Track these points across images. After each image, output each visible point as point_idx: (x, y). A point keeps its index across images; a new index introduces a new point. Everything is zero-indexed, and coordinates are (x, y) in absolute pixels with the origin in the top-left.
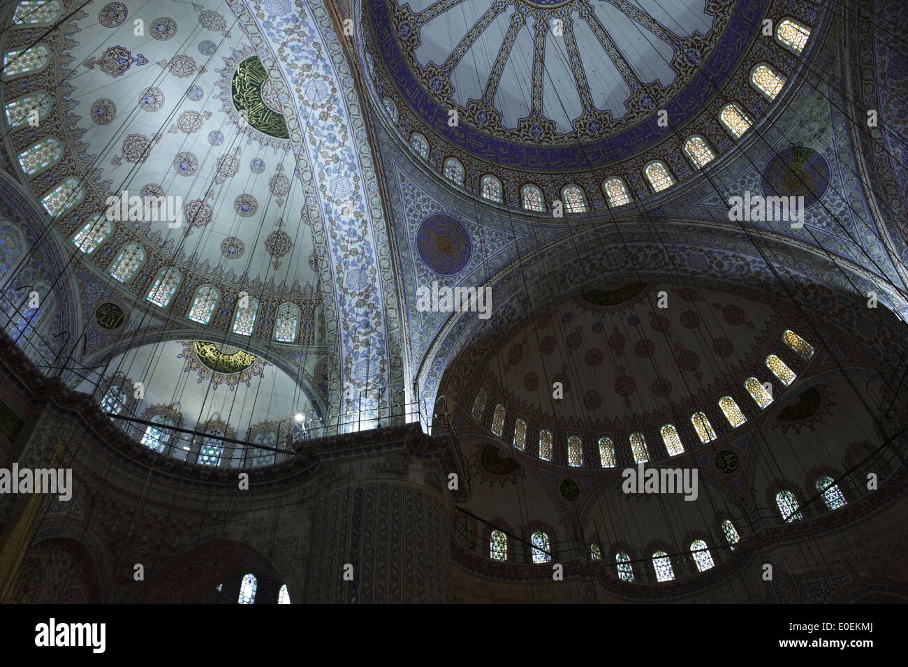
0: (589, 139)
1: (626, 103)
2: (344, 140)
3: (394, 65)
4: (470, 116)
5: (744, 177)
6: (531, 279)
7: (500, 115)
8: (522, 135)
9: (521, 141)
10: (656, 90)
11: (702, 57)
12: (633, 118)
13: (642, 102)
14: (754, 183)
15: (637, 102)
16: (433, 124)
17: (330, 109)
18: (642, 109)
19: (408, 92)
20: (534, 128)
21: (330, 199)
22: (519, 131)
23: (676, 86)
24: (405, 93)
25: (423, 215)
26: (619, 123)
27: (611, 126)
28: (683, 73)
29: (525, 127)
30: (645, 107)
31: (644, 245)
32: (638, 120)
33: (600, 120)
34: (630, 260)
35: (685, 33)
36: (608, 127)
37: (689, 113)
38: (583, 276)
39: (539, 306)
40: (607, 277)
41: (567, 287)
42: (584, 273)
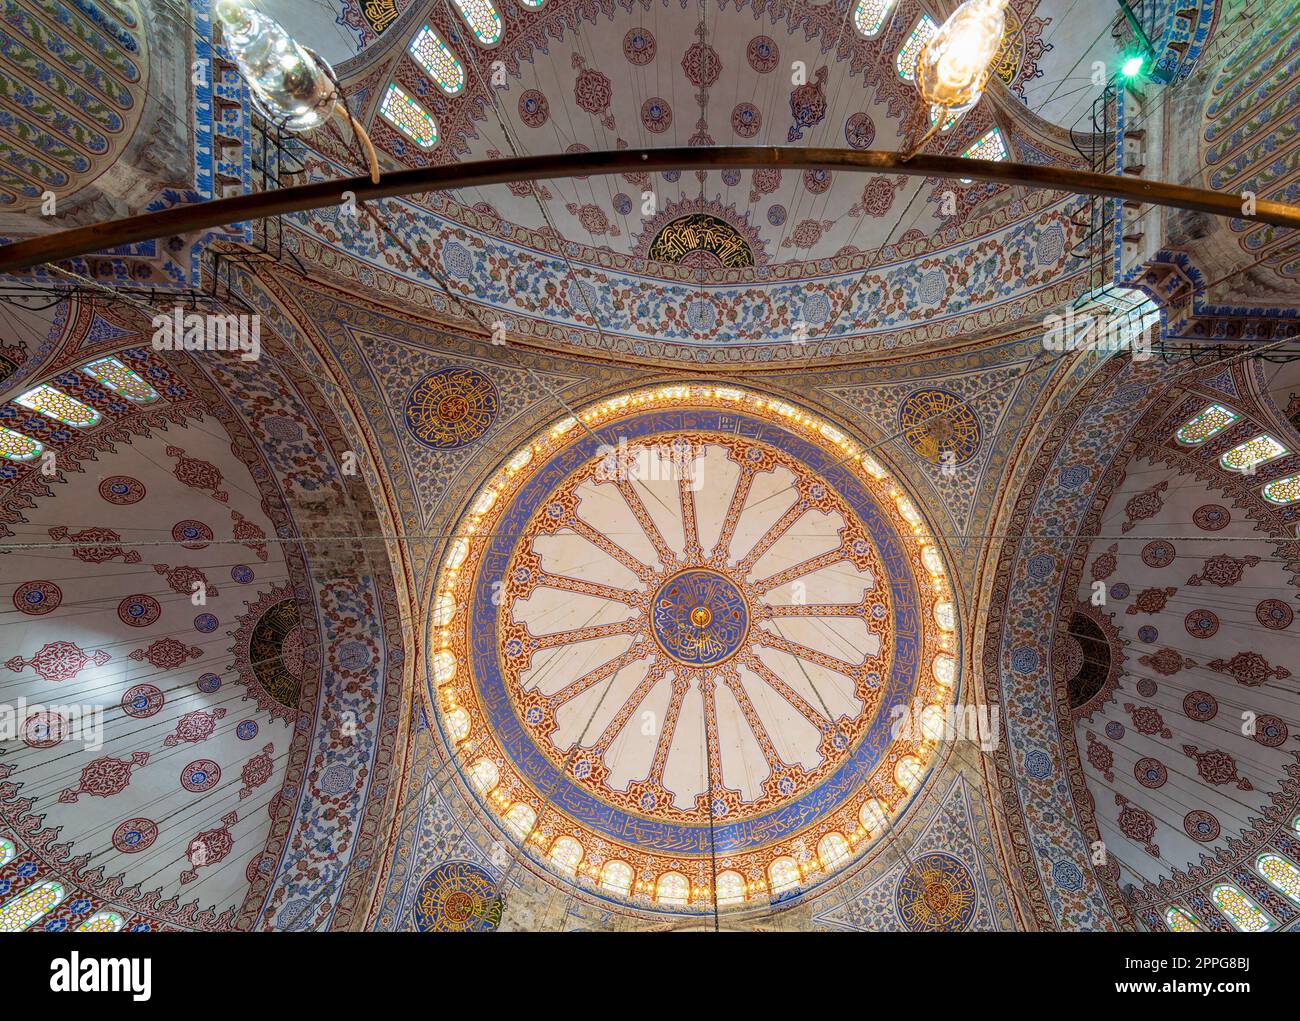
0: (501, 641)
1: (536, 689)
2: (639, 326)
4: (563, 495)
7: (553, 533)
8: (524, 555)
9: (517, 553)
10: (548, 726)
11: (583, 781)
12: (519, 697)
13: (536, 709)
15: (536, 703)
16: (573, 447)
18: (528, 709)
20: (527, 572)
22: (529, 554)
23: (551, 750)
26: (515, 679)
27: (513, 669)
28: (565, 759)
29: (531, 561)
30: (529, 712)
31: (377, 700)
32: (516, 702)
33: (522, 656)
34: (350, 679)
35: (609, 759)
36: (512, 666)
37: (522, 766)
38: (334, 606)
39: (301, 530)
40: (320, 644)
41: (320, 578)
42: (341, 609)
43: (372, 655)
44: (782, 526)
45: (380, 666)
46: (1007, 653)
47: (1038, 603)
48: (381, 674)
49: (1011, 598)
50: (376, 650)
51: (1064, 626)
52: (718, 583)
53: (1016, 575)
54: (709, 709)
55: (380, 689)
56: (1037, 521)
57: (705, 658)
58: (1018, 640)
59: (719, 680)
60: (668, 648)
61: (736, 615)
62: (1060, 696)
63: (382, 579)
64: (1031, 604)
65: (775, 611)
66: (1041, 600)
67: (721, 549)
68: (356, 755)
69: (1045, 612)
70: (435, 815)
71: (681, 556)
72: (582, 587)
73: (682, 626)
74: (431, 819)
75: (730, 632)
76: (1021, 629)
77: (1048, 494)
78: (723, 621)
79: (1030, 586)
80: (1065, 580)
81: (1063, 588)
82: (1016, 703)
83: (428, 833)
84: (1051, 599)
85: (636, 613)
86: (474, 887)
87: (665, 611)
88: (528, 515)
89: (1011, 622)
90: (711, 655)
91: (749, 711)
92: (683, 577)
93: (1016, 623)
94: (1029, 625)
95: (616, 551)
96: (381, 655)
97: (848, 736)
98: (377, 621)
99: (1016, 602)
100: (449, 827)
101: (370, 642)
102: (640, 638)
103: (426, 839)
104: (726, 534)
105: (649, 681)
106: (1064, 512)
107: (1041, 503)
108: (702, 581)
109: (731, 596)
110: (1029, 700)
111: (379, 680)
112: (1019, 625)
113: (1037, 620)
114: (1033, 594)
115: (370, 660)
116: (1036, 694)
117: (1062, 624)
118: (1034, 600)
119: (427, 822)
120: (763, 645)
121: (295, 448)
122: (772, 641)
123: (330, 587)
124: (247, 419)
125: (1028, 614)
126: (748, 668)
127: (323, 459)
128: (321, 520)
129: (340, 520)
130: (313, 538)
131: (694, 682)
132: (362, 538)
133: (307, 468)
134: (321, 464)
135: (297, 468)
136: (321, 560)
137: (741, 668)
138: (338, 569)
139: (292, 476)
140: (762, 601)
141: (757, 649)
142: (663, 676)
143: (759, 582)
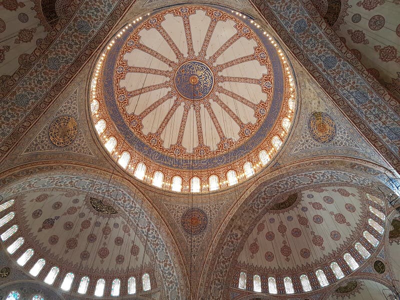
0: (247, 138)
5: (303, 135)
6: (236, 218)
7: (209, 147)
10: (263, 105)
11: (271, 83)
12: (260, 120)
13: (260, 112)
14: (308, 136)
17: (125, 198)
18: (262, 115)
21: (141, 228)
22: (219, 149)
23: (269, 99)
24: (165, 164)
25: (181, 214)
26: (256, 126)
28: (269, 93)
29: (220, 146)
30: (262, 114)
31: (278, 181)
32: (262, 120)
33: (248, 128)
34: (278, 189)
35: (259, 77)
36: (253, 129)
37: (279, 109)
38: (262, 205)
39: (249, 226)
40: (274, 199)
41: (258, 212)
42: (261, 203)
45: (269, 186)
46: (90, 36)
47: (64, 47)
49: (74, 59)
50: (266, 189)
52: (179, 86)
53: (66, 68)
54: (218, 53)
55: (275, 183)
56: (46, 87)
57: (205, 68)
58: (81, 38)
59: (207, 58)
60: (212, 81)
61: (183, 71)
64: (67, 50)
65: (169, 63)
66: (61, 48)
67: (169, 96)
68: (295, 179)
69: (63, 40)
70: (300, 147)
71: (183, 104)
72: (217, 124)
73: (202, 83)
74: (302, 148)
75: (190, 67)
76: (77, 42)
78: (188, 73)
79: (63, 58)
80: (47, 49)
81: (49, 45)
83: (306, 147)
84: (57, 45)
85: (211, 101)
86: (314, 125)
87: (202, 92)
88: (209, 160)
89: (80, 48)
91: (207, 41)
92: (188, 97)
93: (77, 46)
94: (73, 41)
98: (258, 194)
99: (73, 56)
100: (301, 141)
101: (265, 191)
102: (217, 93)
103: (308, 147)
104: (163, 100)
106: (33, 84)
107: (41, 95)
108: (183, 91)
109: (179, 78)
110: (93, 13)
111: (272, 184)
112: (77, 44)
113: (68, 40)
114: (63, 53)
116: (88, 12)
117: (59, 29)
118: (65, 50)
119: (303, 149)
120: (183, 55)
121: (230, 246)
122: (178, 54)
123: (258, 209)
124: (231, 259)
125: (71, 46)
126: (194, 52)
127: (227, 240)
128: (243, 225)
129: (239, 223)
130: (248, 222)
131: (215, 65)
132: (239, 215)
133: (233, 240)
134: (229, 238)
135: (235, 241)
136: (253, 216)
137: (197, 54)
138: (252, 212)
139: (237, 240)
140: (170, 69)
141: (186, 55)
142: (222, 76)
143: (166, 76)
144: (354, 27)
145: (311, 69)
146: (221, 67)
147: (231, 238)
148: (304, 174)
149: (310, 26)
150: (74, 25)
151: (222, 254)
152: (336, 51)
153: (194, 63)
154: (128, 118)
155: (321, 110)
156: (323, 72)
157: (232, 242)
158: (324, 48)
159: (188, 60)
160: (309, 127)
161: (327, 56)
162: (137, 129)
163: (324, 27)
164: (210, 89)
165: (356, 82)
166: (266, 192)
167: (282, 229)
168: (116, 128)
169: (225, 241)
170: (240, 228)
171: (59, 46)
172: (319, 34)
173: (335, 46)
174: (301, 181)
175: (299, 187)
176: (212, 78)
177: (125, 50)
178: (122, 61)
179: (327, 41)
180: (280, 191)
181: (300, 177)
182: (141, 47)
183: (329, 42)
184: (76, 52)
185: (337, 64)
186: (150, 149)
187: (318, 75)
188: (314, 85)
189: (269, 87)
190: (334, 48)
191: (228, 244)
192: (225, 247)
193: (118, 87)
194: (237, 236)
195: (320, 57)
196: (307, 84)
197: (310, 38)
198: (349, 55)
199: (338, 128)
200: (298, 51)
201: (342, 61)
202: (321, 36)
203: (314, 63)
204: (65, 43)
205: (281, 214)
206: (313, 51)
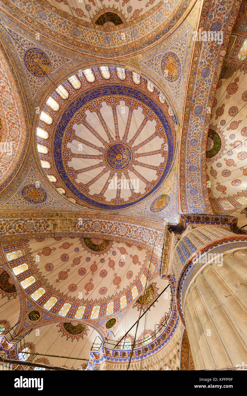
0: (114, 204)
1: (129, 198)
3: (57, 159)
7: (89, 191)
9: (92, 198)
10: (139, 195)
14: (148, 206)
15: (133, 198)
19: (59, 168)
20: (98, 197)
22: (93, 196)
23: (144, 194)
24: (57, 168)
26: (125, 202)
27: (122, 202)
28: (147, 191)
29: (96, 196)
31: (107, 221)
32: (130, 202)
33: (120, 200)
34: (102, 228)
35: (150, 180)
38: (84, 229)
39: (62, 232)
40: (94, 234)
41: (76, 231)
42: (84, 227)
43: (97, 222)
44: (92, 130)
45: (100, 220)
46: (105, 46)
48: (102, 220)
49: (87, 43)
50: (96, 221)
51: (97, 27)
52: (110, 151)
53: (79, 40)
54: (143, 155)
55: (105, 221)
56: (60, 31)
57: (130, 157)
58: (101, 42)
59: (136, 152)
60: (126, 166)
61: (119, 147)
62: (118, 28)
63: (76, 216)
64: (89, 37)
65: (117, 135)
66: (88, 33)
67: (100, 149)
68: (119, 226)
69: (92, 32)
71: (101, 161)
72: (106, 186)
73: (121, 162)
74: (139, 211)
75: (124, 149)
76: (97, 41)
77: (50, 25)
78: (120, 151)
79: (83, 36)
80: (82, 25)
81: (84, 25)
82: (118, 43)
84: (88, 30)
85: (116, 174)
86: (157, 201)
87: (116, 166)
88: (82, 194)
89: (95, 44)
90: (129, 154)
91: (144, 143)
92: (108, 161)
93: (95, 42)
94: (96, 38)
95: (98, 177)
96: (97, 220)
97: (147, 111)
98: (88, 219)
101: (94, 222)
104: (95, 147)
105: (134, 171)
106: (57, 21)
107: (53, 28)
108: (109, 156)
109: (114, 148)
110: (118, 38)
111: (103, 220)
112: (96, 41)
113: (95, 35)
114: (86, 36)
115: (98, 223)
116: (117, 36)
118: (88, 36)
120: (127, 139)
121: (36, 225)
122: (125, 137)
123: (78, 229)
124: (26, 233)
125: (92, 38)
126: (133, 144)
127: (39, 220)
128: (58, 226)
129: (59, 222)
130: (64, 229)
131: (136, 159)
132: (64, 218)
133: (43, 225)
134: (41, 221)
135: (43, 227)
136: (70, 229)
137: (133, 146)
138: (73, 225)
139: (45, 229)
140: (115, 139)
141: (128, 141)
142: (133, 168)
143: (109, 140)
144: (215, 168)
145: (182, 164)
146: (137, 163)
147: (43, 223)
148: (126, 224)
149: (198, 147)
150: (104, 35)
151: (26, 221)
152: (200, 167)
153: (128, 149)
154: (70, 129)
155: (168, 194)
156: (186, 170)
157: (40, 226)
158: (195, 161)
159: (126, 144)
160: (154, 202)
161: (194, 165)
162: (66, 138)
163: (203, 152)
164: (121, 169)
165: (197, 185)
166: (94, 224)
167: (77, 261)
168: (59, 122)
169: (38, 219)
170: (55, 225)
171: (88, 32)
172: (199, 153)
173: (201, 164)
174: (120, 231)
175: (116, 235)
176: (128, 164)
177: (107, 100)
178: (100, 102)
179: (200, 159)
180: (102, 230)
181: (122, 226)
182: (114, 109)
183: (200, 160)
184: (91, 43)
185: (195, 172)
186: (60, 154)
187: (183, 169)
188: (176, 178)
189: (150, 188)
190: (200, 165)
191: (37, 222)
192: (32, 221)
193: (84, 110)
194: (47, 227)
195: (190, 163)
196: (173, 177)
197: (194, 152)
198: (204, 173)
199: (168, 205)
200: (183, 152)
201: (199, 173)
202: (199, 155)
203: (186, 163)
204: (92, 34)
205: (86, 251)
206: (190, 158)
